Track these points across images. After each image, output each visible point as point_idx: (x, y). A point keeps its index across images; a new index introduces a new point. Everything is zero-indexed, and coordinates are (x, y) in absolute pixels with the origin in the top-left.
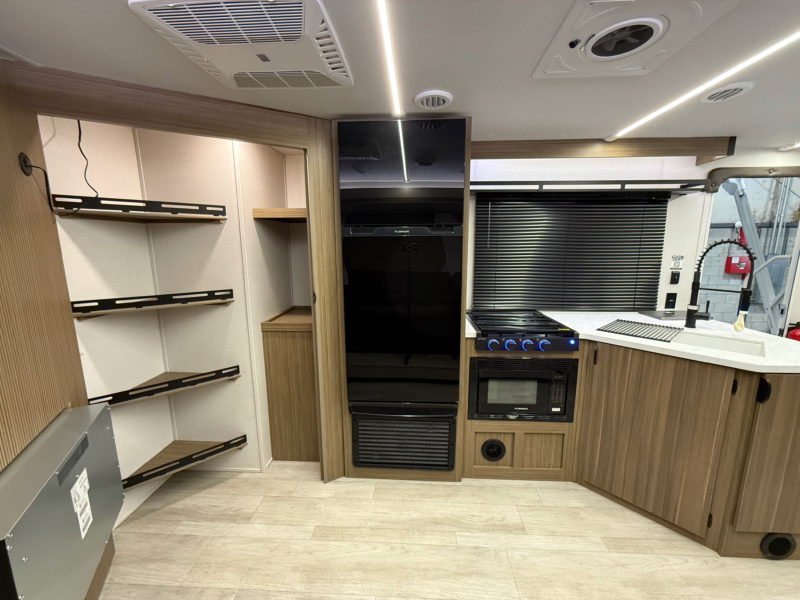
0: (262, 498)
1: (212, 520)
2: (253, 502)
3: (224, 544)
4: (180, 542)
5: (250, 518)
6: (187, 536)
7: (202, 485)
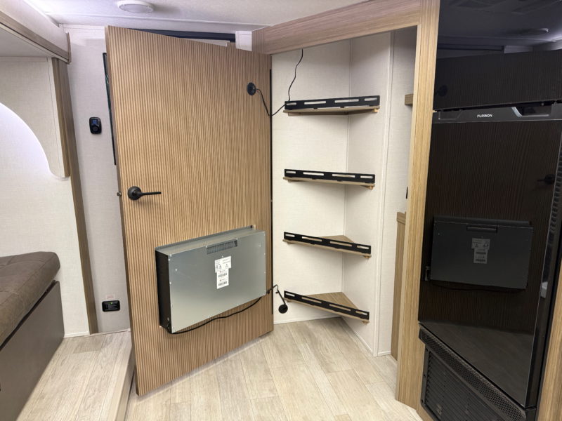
0: (350, 368)
1: (316, 355)
2: (342, 366)
3: (303, 371)
4: (294, 351)
5: (329, 372)
6: (299, 351)
7: (338, 333)
